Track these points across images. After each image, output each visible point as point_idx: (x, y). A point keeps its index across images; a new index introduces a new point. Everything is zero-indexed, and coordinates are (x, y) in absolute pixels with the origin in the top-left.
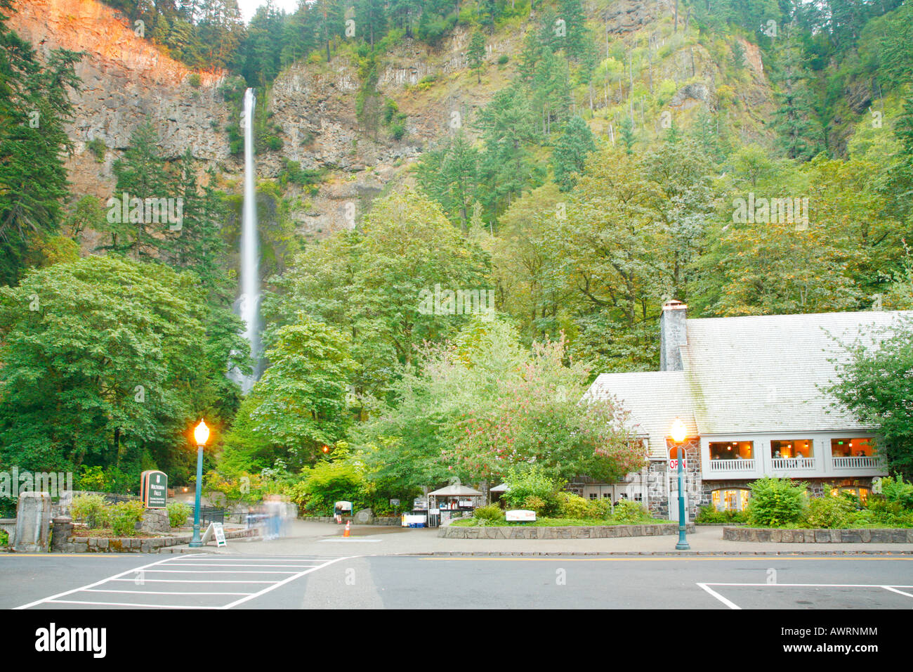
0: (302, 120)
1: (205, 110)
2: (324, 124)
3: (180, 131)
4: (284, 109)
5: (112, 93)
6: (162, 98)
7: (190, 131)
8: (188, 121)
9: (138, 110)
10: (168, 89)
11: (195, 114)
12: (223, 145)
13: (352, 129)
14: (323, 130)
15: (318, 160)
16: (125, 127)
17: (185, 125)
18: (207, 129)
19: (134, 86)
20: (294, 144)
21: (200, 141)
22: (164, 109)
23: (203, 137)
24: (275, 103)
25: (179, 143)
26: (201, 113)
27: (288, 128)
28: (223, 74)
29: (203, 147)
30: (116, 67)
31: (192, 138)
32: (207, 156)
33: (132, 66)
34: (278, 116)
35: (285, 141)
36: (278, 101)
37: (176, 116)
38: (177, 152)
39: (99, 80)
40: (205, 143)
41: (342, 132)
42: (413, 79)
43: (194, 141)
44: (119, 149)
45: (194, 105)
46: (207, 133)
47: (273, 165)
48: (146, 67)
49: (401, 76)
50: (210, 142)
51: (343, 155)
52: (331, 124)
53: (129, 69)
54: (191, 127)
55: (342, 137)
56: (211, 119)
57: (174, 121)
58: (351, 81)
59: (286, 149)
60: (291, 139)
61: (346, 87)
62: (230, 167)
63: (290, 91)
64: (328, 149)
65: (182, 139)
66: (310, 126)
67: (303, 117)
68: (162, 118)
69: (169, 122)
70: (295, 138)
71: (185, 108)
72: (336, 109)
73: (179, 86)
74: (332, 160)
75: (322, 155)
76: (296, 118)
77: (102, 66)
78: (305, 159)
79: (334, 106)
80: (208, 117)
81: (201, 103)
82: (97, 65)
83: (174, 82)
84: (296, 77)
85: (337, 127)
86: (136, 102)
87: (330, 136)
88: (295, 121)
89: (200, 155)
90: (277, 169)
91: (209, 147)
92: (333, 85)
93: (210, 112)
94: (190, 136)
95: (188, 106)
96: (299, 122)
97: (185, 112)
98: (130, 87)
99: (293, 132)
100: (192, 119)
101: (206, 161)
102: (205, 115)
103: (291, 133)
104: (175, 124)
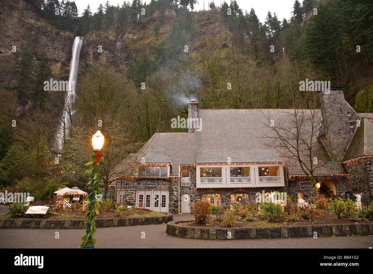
0: (95, 49)
1: (60, 43)
3: (50, 50)
4: (89, 45)
5: (25, 34)
6: (45, 37)
8: (53, 46)
9: (34, 41)
10: (47, 34)
11: (56, 44)
12: (65, 56)
13: (112, 53)
17: (52, 48)
18: (60, 50)
19: (34, 32)
20: (91, 57)
22: (44, 41)
23: (58, 52)
24: (86, 42)
25: (48, 54)
26: (58, 44)
27: (89, 51)
28: (68, 31)
29: (58, 56)
30: (29, 25)
32: (59, 59)
33: (35, 25)
34: (86, 47)
35: (88, 56)
36: (87, 42)
37: (49, 44)
38: (47, 57)
39: (21, 29)
40: (58, 55)
41: (109, 54)
42: (135, 37)
43: (54, 54)
45: (56, 41)
47: (83, 64)
48: (40, 26)
49: (131, 36)
50: (60, 54)
51: (108, 62)
52: (105, 51)
53: (33, 26)
54: (54, 49)
56: (62, 46)
57: (48, 46)
58: (113, 37)
59: (88, 59)
60: (90, 55)
61: (112, 38)
62: (67, 64)
63: (91, 38)
64: (103, 59)
65: (50, 53)
66: (97, 51)
68: (43, 44)
69: (46, 46)
70: (92, 55)
71: (52, 42)
72: (107, 46)
73: (51, 34)
75: (100, 62)
76: (93, 48)
77: (23, 24)
78: (94, 63)
79: (107, 45)
80: (61, 46)
81: (59, 40)
82: (21, 24)
83: (49, 32)
84: (94, 34)
85: (107, 52)
86: (34, 38)
87: (104, 55)
88: (92, 49)
89: (56, 59)
90: (84, 66)
91: (60, 56)
92: (107, 37)
93: (62, 44)
94: (53, 52)
95: (53, 41)
96: (94, 49)
97: (52, 43)
98: (33, 33)
99: (91, 53)
100: (54, 46)
101: (58, 61)
102: (60, 45)
103: (90, 53)
104: (48, 47)
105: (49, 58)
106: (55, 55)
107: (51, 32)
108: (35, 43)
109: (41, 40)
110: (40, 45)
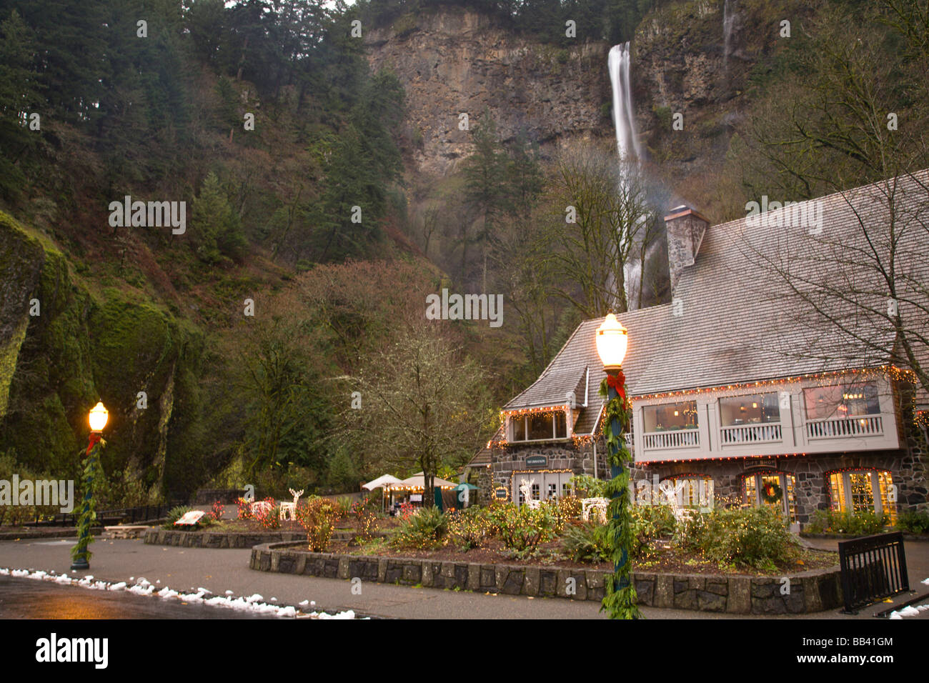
0: (666, 63)
1: (574, 82)
2: (688, 60)
3: (555, 109)
4: (647, 58)
5: (493, 92)
6: (536, 82)
7: (563, 106)
8: (560, 97)
9: (515, 101)
10: (539, 73)
11: (565, 88)
12: (595, 111)
13: (716, 56)
14: (688, 66)
15: (687, 100)
16: (506, 119)
17: (558, 102)
18: (578, 100)
19: (511, 79)
20: (661, 90)
21: (573, 113)
22: (538, 92)
23: (575, 108)
24: (638, 53)
25: (554, 121)
26: (570, 86)
27: (653, 76)
28: (587, 42)
29: (577, 118)
30: (495, 67)
31: (566, 113)
32: (582, 126)
33: (508, 62)
34: (642, 66)
35: (652, 90)
36: (641, 51)
37: (549, 96)
38: (554, 130)
39: (482, 83)
40: (578, 114)
41: (709, 62)
43: (567, 115)
44: (504, 142)
45: (564, 80)
46: (579, 104)
47: (645, 117)
48: (519, 59)
50: (582, 112)
51: (712, 86)
52: (695, 58)
53: (506, 66)
54: (563, 103)
55: (708, 67)
56: (581, 89)
57: (548, 101)
58: (710, 6)
59: (656, 98)
60: (659, 86)
61: (706, 13)
63: (651, 36)
64: (695, 85)
65: (557, 116)
66: (674, 66)
67: (667, 60)
68: (537, 101)
69: (544, 103)
70: (662, 83)
71: (556, 86)
72: (698, 40)
73: (549, 67)
74: (702, 95)
75: (690, 93)
76: (660, 62)
77: (483, 71)
78: (674, 102)
79: (696, 38)
80: (578, 88)
81: (570, 77)
82: (479, 71)
83: (544, 65)
84: (654, 21)
85: (702, 58)
86: (513, 94)
87: (695, 70)
88: (659, 66)
89: (575, 127)
90: (649, 121)
91: (582, 117)
92: (691, 17)
93: (579, 83)
94: (563, 111)
95: (558, 83)
96: (663, 65)
97: (556, 90)
98: (509, 82)
99: (659, 78)
100: (563, 94)
101: (581, 131)
102: (575, 87)
103: (656, 80)
104: (549, 104)
105: (558, 130)
106: (570, 119)
107: (547, 64)
108: (518, 105)
109: (530, 92)
110: (529, 106)
